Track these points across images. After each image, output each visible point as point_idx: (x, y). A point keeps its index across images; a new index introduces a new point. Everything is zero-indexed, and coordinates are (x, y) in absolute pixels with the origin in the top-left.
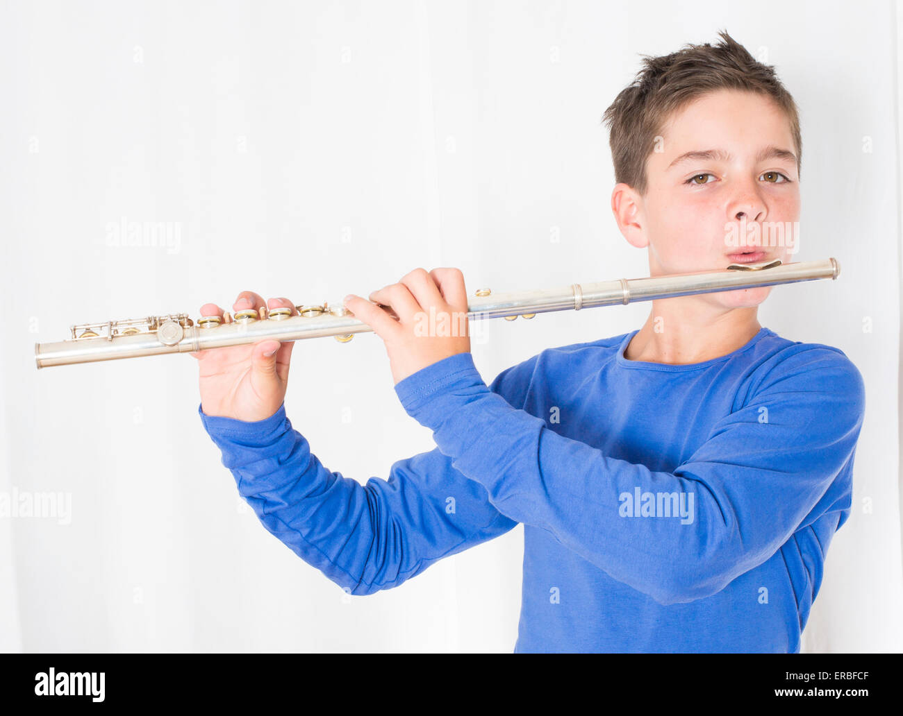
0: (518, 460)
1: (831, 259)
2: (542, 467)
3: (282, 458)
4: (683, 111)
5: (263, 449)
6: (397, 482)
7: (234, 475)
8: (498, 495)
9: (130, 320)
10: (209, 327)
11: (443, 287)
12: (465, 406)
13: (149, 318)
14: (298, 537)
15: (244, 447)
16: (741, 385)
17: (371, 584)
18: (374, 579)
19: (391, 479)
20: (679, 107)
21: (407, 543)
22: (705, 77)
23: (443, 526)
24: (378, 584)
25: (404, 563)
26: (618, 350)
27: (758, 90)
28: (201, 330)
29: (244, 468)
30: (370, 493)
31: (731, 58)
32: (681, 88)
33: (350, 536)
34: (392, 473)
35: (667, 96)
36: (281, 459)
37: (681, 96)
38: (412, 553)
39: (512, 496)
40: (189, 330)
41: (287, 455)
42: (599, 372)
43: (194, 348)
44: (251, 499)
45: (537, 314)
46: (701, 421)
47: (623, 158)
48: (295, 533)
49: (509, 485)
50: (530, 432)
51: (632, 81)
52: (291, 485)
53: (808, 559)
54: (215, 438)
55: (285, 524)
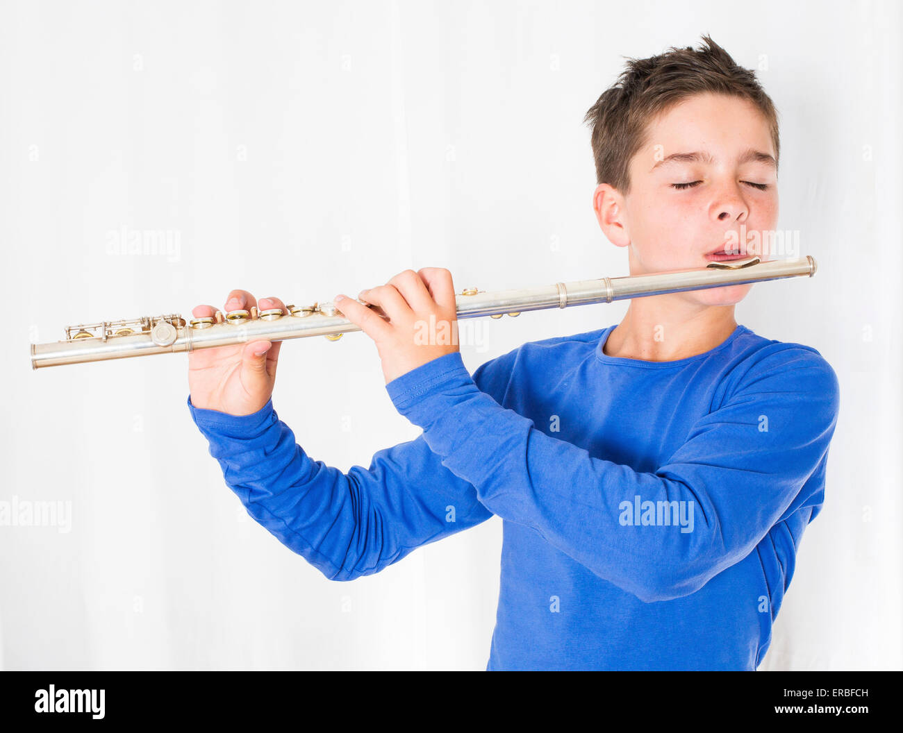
0: (506, 460)
1: (808, 257)
2: (530, 467)
3: (269, 449)
4: (667, 113)
5: (250, 442)
6: (378, 471)
7: (221, 464)
8: (487, 494)
9: (124, 321)
10: (201, 327)
11: (432, 287)
12: (456, 406)
13: (143, 319)
14: (282, 525)
15: (231, 439)
16: (720, 383)
17: (352, 571)
18: (355, 566)
19: (372, 468)
20: (663, 108)
21: (388, 532)
22: (690, 80)
23: (423, 515)
24: (359, 570)
25: (385, 549)
26: (597, 345)
27: (740, 94)
28: (194, 330)
29: (230, 458)
30: (352, 482)
31: (715, 62)
32: (665, 91)
33: (333, 524)
34: (373, 462)
35: (652, 98)
36: (267, 450)
37: (665, 99)
38: (393, 542)
39: (500, 495)
40: (181, 332)
41: (273, 447)
42: (579, 367)
43: (187, 348)
44: (238, 488)
45: (522, 313)
46: (680, 417)
47: (606, 159)
48: (279, 521)
49: (497, 484)
50: (518, 432)
51: (615, 83)
52: (277, 475)
53: (781, 552)
54: (203, 429)
55: (270, 512)
